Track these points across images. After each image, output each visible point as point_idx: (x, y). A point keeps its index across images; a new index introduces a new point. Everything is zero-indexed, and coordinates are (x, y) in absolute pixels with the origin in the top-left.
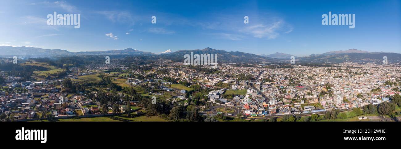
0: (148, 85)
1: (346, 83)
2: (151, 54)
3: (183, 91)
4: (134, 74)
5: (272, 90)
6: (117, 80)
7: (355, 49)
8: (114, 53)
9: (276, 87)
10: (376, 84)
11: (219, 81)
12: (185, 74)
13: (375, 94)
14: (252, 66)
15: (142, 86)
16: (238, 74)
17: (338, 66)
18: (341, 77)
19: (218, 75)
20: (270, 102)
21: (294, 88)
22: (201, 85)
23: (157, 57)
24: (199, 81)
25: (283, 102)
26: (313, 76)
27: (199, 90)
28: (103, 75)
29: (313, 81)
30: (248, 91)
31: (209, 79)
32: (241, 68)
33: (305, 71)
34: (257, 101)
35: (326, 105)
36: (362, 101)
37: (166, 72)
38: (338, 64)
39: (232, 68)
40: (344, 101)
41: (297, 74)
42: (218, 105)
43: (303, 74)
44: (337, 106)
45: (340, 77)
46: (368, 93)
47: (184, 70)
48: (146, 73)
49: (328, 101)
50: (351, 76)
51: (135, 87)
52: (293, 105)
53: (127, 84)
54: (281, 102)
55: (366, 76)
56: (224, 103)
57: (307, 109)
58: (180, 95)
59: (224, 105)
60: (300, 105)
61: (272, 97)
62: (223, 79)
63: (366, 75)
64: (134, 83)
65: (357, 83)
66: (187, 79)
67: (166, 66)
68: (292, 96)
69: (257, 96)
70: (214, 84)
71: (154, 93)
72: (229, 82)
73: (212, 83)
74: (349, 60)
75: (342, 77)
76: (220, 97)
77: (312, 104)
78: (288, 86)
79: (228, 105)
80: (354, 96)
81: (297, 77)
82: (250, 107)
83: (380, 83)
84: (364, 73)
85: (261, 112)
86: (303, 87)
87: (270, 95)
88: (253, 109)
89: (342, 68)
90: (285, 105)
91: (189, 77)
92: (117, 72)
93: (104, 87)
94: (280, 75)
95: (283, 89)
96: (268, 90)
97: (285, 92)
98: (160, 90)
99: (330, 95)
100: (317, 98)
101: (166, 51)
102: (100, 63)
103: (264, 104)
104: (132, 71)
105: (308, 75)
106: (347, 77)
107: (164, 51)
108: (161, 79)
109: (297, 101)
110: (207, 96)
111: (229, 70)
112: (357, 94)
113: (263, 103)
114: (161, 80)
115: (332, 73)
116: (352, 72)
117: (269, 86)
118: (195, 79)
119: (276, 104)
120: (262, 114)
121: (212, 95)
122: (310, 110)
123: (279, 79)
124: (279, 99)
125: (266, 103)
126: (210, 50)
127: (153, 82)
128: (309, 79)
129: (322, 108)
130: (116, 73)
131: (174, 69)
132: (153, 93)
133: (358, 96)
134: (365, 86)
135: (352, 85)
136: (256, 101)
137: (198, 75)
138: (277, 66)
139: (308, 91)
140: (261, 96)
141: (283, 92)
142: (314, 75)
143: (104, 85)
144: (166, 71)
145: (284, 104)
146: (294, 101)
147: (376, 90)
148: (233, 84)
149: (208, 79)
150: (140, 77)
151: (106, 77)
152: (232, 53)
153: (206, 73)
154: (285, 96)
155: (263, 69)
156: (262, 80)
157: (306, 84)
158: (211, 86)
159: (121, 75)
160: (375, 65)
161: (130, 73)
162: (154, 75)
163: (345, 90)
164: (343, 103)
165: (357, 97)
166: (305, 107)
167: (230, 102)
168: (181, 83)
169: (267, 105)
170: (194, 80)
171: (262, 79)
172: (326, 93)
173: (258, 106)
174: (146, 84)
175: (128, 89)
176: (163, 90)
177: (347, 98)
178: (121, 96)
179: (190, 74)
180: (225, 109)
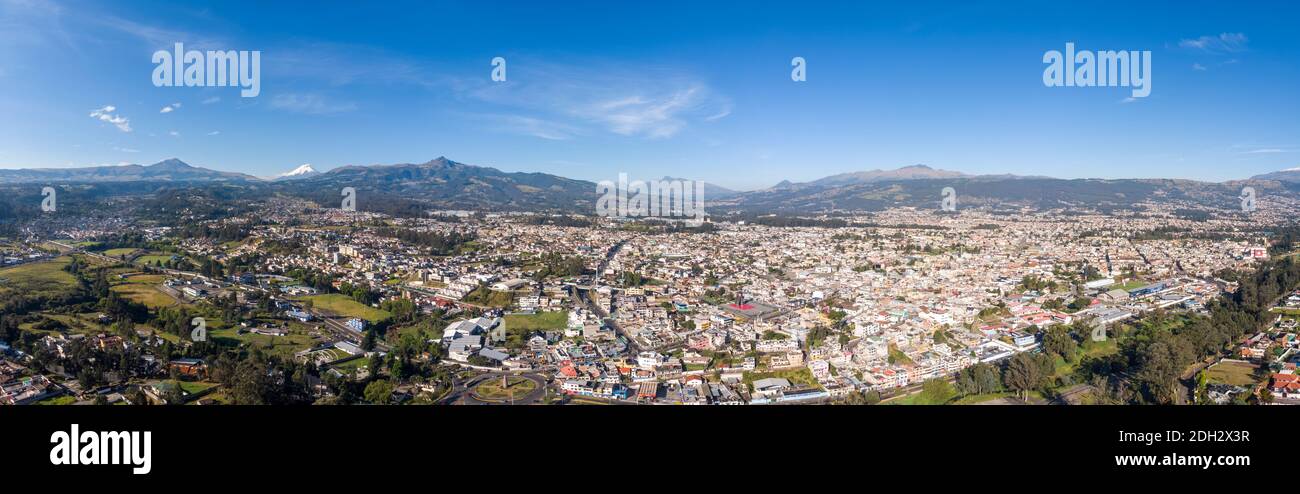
0: (236, 299)
1: (896, 291)
2: (247, 179)
3: (354, 325)
4: (188, 254)
5: (647, 315)
6: (130, 280)
7: (924, 166)
8: (121, 174)
9: (662, 306)
10: (992, 289)
11: (476, 283)
12: (361, 256)
13: (991, 325)
14: (584, 224)
15: (217, 304)
16: (540, 252)
17: (867, 225)
18: (879, 266)
19: (474, 260)
20: (641, 360)
21: (722, 313)
22: (417, 300)
23: (266, 190)
24: (412, 284)
25: (681, 361)
26: (784, 266)
27: (411, 319)
28: (82, 263)
29: (787, 285)
30: (573, 316)
31: (442, 277)
32: (547, 232)
33: (757, 244)
34: (600, 351)
35: (830, 377)
36: (949, 354)
37: (295, 246)
38: (870, 216)
39: (521, 231)
40: (892, 360)
41: (731, 257)
42: (479, 373)
43: (751, 257)
44: (867, 377)
45: (876, 267)
46: (969, 322)
47: (357, 241)
48: (229, 248)
49: (835, 362)
50: (912, 263)
51: (193, 306)
52: (718, 376)
53: (166, 293)
54: (674, 361)
55: (959, 260)
56: (499, 363)
57: (763, 389)
58: (344, 339)
59: (500, 369)
60: (740, 376)
61: (648, 341)
62: (490, 276)
63: (959, 256)
64: (191, 292)
65: (930, 289)
66: (370, 276)
67: (295, 223)
68: (714, 343)
69: (600, 334)
70: (460, 295)
71: (255, 327)
72: (510, 288)
73: (453, 290)
74: (906, 202)
75: (883, 266)
76: (482, 342)
77: (781, 374)
78: (702, 302)
79: (511, 369)
80: (922, 339)
81: (731, 267)
82: (578, 371)
83: (1003, 287)
84: (953, 247)
85: (611, 390)
86: (750, 307)
87: (639, 335)
88: (587, 376)
89: (882, 232)
90: (691, 373)
91: (375, 268)
92: (128, 246)
93: (86, 311)
94: (676, 259)
95: (685, 313)
96: (635, 316)
97: (692, 326)
98: (276, 318)
99: (844, 340)
100: (800, 351)
101: (298, 166)
102: (71, 213)
103: (622, 363)
104: (180, 243)
105: (767, 261)
106: (897, 267)
107: (292, 170)
108: (279, 272)
109: (731, 361)
110: (438, 341)
111: (509, 240)
112: (933, 330)
113: (618, 361)
114: (279, 278)
115: (850, 253)
116: (912, 247)
117: (638, 300)
118: (396, 275)
119: (658, 369)
120: (613, 395)
121: (457, 336)
122: (775, 392)
123: (673, 273)
124: (670, 351)
125: (629, 362)
126: (448, 166)
127: (252, 284)
128: (772, 276)
129: (816, 386)
130: (127, 252)
131: (323, 237)
132: (254, 325)
133: (938, 337)
134: (958, 301)
135: (915, 297)
136: (596, 350)
137: (406, 261)
138: (664, 223)
139: (769, 326)
140: (611, 336)
141: (684, 326)
142: (790, 259)
143: (87, 304)
144: (297, 246)
145: (684, 368)
146: (720, 358)
147: (995, 310)
148: (523, 295)
149: (439, 278)
150: (211, 269)
151: (92, 270)
152: (521, 177)
153: (433, 253)
154: (691, 341)
155: (619, 233)
156: (616, 276)
157: (761, 298)
158: (450, 304)
159: (144, 261)
160: (988, 219)
161: (175, 251)
162: (257, 256)
163: (894, 319)
164: (887, 365)
165: (933, 341)
166: (757, 384)
167: (518, 358)
168: (348, 291)
169: (630, 366)
170: (394, 278)
171: (615, 272)
172: (827, 332)
173: (603, 369)
174: (228, 296)
175: (169, 314)
176: (287, 319)
177: (900, 345)
178: (147, 342)
179: (378, 259)
180: (505, 385)
